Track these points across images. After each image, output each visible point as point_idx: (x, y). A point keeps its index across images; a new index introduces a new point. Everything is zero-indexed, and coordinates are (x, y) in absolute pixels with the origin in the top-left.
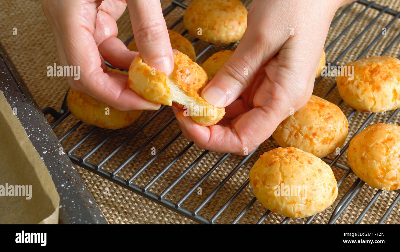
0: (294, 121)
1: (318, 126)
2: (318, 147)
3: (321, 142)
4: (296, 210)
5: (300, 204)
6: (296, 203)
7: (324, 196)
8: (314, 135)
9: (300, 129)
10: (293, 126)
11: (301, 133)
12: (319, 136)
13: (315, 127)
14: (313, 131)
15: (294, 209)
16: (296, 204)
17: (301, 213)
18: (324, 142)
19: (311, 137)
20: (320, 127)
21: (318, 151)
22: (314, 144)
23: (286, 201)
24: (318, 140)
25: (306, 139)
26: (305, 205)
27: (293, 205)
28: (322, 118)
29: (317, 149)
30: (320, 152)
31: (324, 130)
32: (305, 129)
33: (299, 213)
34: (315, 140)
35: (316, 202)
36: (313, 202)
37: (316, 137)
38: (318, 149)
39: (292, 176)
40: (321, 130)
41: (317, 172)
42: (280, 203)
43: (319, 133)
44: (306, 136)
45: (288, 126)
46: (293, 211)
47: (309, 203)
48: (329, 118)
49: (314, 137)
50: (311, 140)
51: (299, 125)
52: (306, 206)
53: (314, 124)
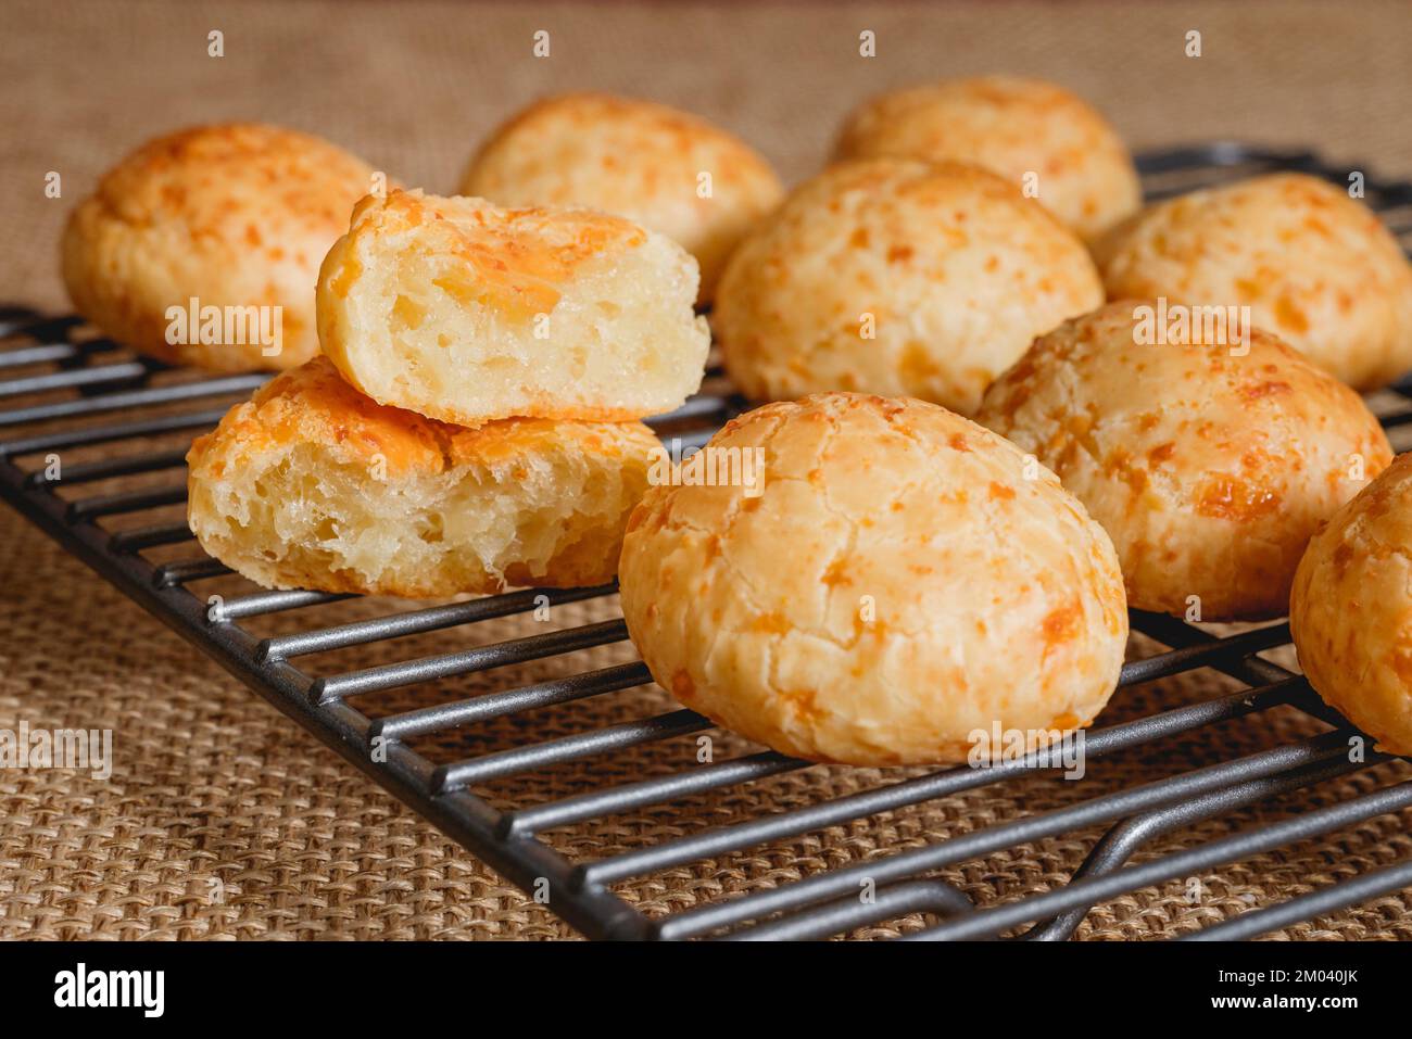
0: (1071, 392)
1: (1193, 415)
2: (1171, 530)
3: (1193, 498)
4: (786, 669)
5: (814, 641)
6: (792, 626)
7: (981, 627)
8: (1160, 454)
9: (1094, 426)
10: (1057, 415)
11: (1093, 450)
12: (1182, 464)
13: (1172, 415)
14: (1158, 436)
15: (775, 661)
16: (793, 635)
17: (818, 703)
18: (1210, 503)
19: (1142, 464)
20: (1200, 420)
21: (1170, 556)
22: (1154, 505)
23: (741, 606)
24: (1177, 485)
25: (1108, 475)
26: (842, 653)
27: (775, 638)
28: (1222, 380)
29: (1163, 539)
30: (1183, 560)
31: (1222, 439)
32: (1116, 428)
33: (807, 702)
34: (1157, 485)
35: (914, 647)
36: (897, 642)
37: (1165, 465)
38: (1172, 542)
39: (812, 476)
40: (1201, 432)
42: (706, 624)
43: (1185, 446)
44: (1117, 462)
45: (1033, 418)
46: (772, 682)
47: (867, 639)
48: (1266, 388)
49: (1154, 467)
50: (1137, 482)
51: (1090, 407)
52: (851, 657)
53: (1174, 401)
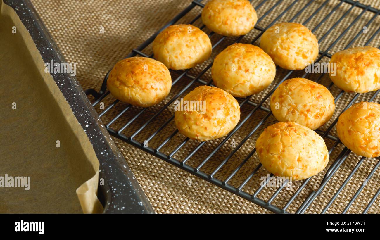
0: (291, 100)
1: (311, 104)
2: (312, 121)
3: (314, 117)
4: (294, 173)
5: (298, 169)
6: (294, 168)
7: (318, 162)
8: (308, 111)
9: (296, 106)
10: (290, 105)
11: (297, 110)
12: (312, 112)
13: (308, 105)
14: (307, 108)
15: (293, 172)
16: (295, 169)
17: (299, 176)
18: (316, 117)
19: (306, 113)
20: (312, 105)
21: (311, 125)
22: (309, 119)
23: (286, 166)
24: (311, 115)
25: (301, 115)
26: (301, 170)
27: (292, 169)
28: (313, 97)
29: (311, 123)
30: (313, 125)
31: (316, 107)
32: (300, 107)
33: (297, 176)
34: (309, 115)
35: (310, 167)
36: (308, 167)
37: (310, 113)
38: (312, 123)
39: (291, 146)
40: (313, 107)
41: (312, 142)
42: (281, 168)
43: (312, 109)
44: (302, 113)
45: (286, 105)
46: (292, 175)
47: (305, 168)
48: (320, 96)
49: (308, 113)
50: (306, 116)
51: (295, 103)
52: (303, 170)
53: (308, 102)
